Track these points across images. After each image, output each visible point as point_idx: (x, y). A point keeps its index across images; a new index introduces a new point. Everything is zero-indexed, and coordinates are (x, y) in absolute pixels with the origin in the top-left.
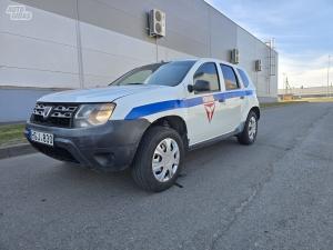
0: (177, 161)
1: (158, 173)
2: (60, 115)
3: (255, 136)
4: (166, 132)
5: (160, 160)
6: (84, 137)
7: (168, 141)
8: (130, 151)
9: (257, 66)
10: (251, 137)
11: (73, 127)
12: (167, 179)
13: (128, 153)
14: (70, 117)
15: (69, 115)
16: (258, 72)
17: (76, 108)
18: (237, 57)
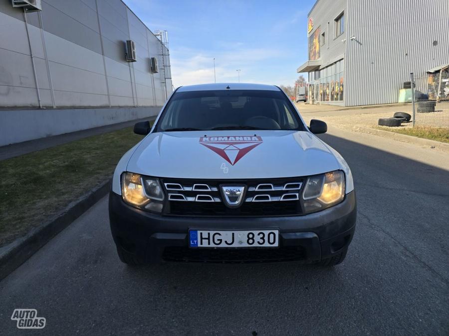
2: (271, 199)
9: (152, 66)
14: (298, 199)
15: (295, 196)
16: (154, 74)
17: (301, 184)
18: (134, 52)
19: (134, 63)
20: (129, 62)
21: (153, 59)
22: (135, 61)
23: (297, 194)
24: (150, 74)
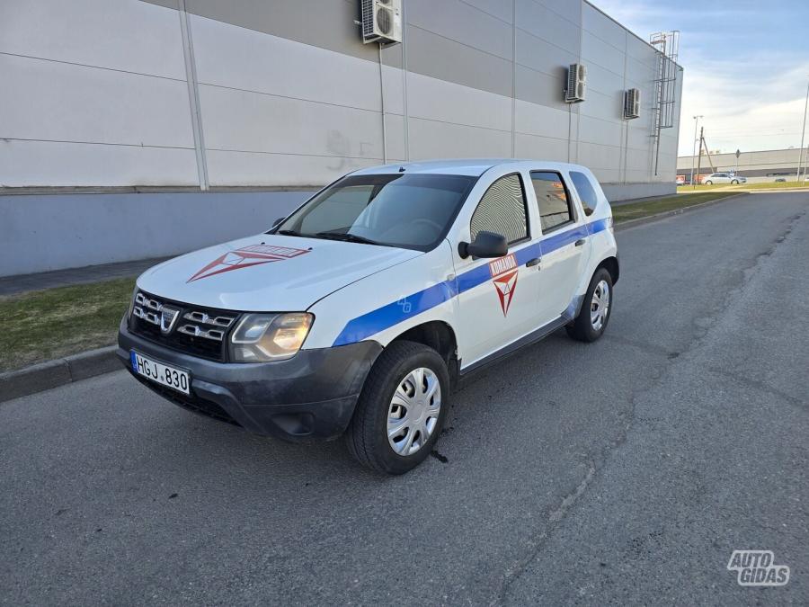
0: (436, 410)
1: (398, 439)
2: (198, 332)
3: (605, 321)
4: (414, 358)
5: (402, 415)
6: (254, 383)
7: (418, 374)
8: (342, 407)
9: (628, 106)
10: (597, 326)
11: (229, 360)
12: (416, 447)
13: (341, 410)
14: (221, 339)
15: (219, 335)
16: (631, 120)
17: (232, 320)
18: (580, 85)
19: (581, 103)
20: (570, 103)
21: (632, 92)
22: (581, 100)
23: (222, 333)
24: (620, 122)
